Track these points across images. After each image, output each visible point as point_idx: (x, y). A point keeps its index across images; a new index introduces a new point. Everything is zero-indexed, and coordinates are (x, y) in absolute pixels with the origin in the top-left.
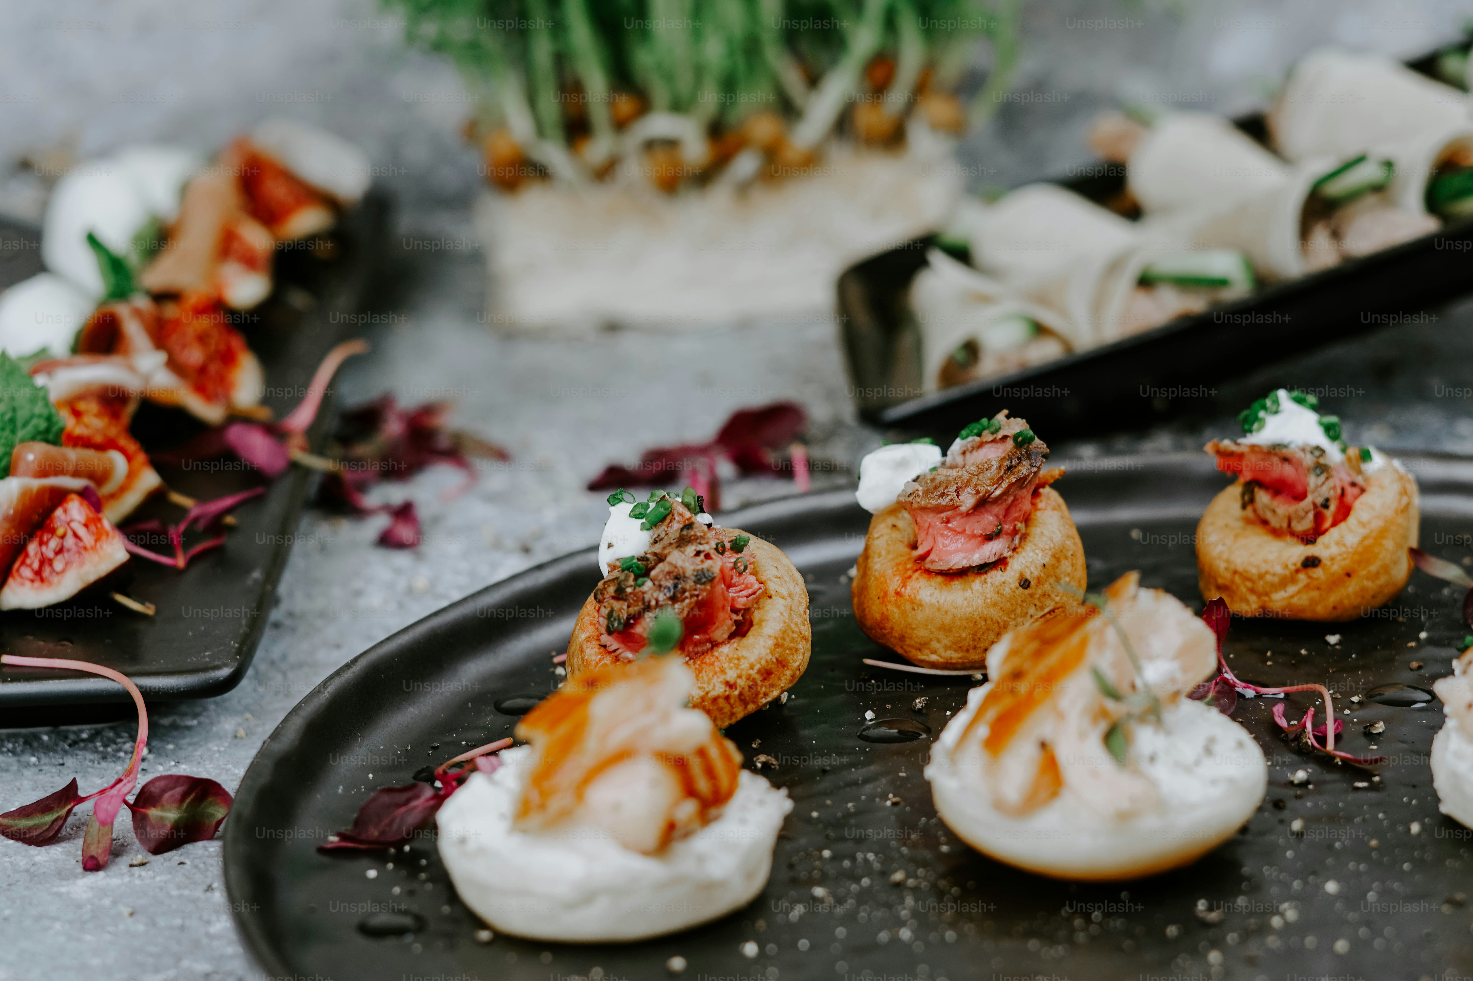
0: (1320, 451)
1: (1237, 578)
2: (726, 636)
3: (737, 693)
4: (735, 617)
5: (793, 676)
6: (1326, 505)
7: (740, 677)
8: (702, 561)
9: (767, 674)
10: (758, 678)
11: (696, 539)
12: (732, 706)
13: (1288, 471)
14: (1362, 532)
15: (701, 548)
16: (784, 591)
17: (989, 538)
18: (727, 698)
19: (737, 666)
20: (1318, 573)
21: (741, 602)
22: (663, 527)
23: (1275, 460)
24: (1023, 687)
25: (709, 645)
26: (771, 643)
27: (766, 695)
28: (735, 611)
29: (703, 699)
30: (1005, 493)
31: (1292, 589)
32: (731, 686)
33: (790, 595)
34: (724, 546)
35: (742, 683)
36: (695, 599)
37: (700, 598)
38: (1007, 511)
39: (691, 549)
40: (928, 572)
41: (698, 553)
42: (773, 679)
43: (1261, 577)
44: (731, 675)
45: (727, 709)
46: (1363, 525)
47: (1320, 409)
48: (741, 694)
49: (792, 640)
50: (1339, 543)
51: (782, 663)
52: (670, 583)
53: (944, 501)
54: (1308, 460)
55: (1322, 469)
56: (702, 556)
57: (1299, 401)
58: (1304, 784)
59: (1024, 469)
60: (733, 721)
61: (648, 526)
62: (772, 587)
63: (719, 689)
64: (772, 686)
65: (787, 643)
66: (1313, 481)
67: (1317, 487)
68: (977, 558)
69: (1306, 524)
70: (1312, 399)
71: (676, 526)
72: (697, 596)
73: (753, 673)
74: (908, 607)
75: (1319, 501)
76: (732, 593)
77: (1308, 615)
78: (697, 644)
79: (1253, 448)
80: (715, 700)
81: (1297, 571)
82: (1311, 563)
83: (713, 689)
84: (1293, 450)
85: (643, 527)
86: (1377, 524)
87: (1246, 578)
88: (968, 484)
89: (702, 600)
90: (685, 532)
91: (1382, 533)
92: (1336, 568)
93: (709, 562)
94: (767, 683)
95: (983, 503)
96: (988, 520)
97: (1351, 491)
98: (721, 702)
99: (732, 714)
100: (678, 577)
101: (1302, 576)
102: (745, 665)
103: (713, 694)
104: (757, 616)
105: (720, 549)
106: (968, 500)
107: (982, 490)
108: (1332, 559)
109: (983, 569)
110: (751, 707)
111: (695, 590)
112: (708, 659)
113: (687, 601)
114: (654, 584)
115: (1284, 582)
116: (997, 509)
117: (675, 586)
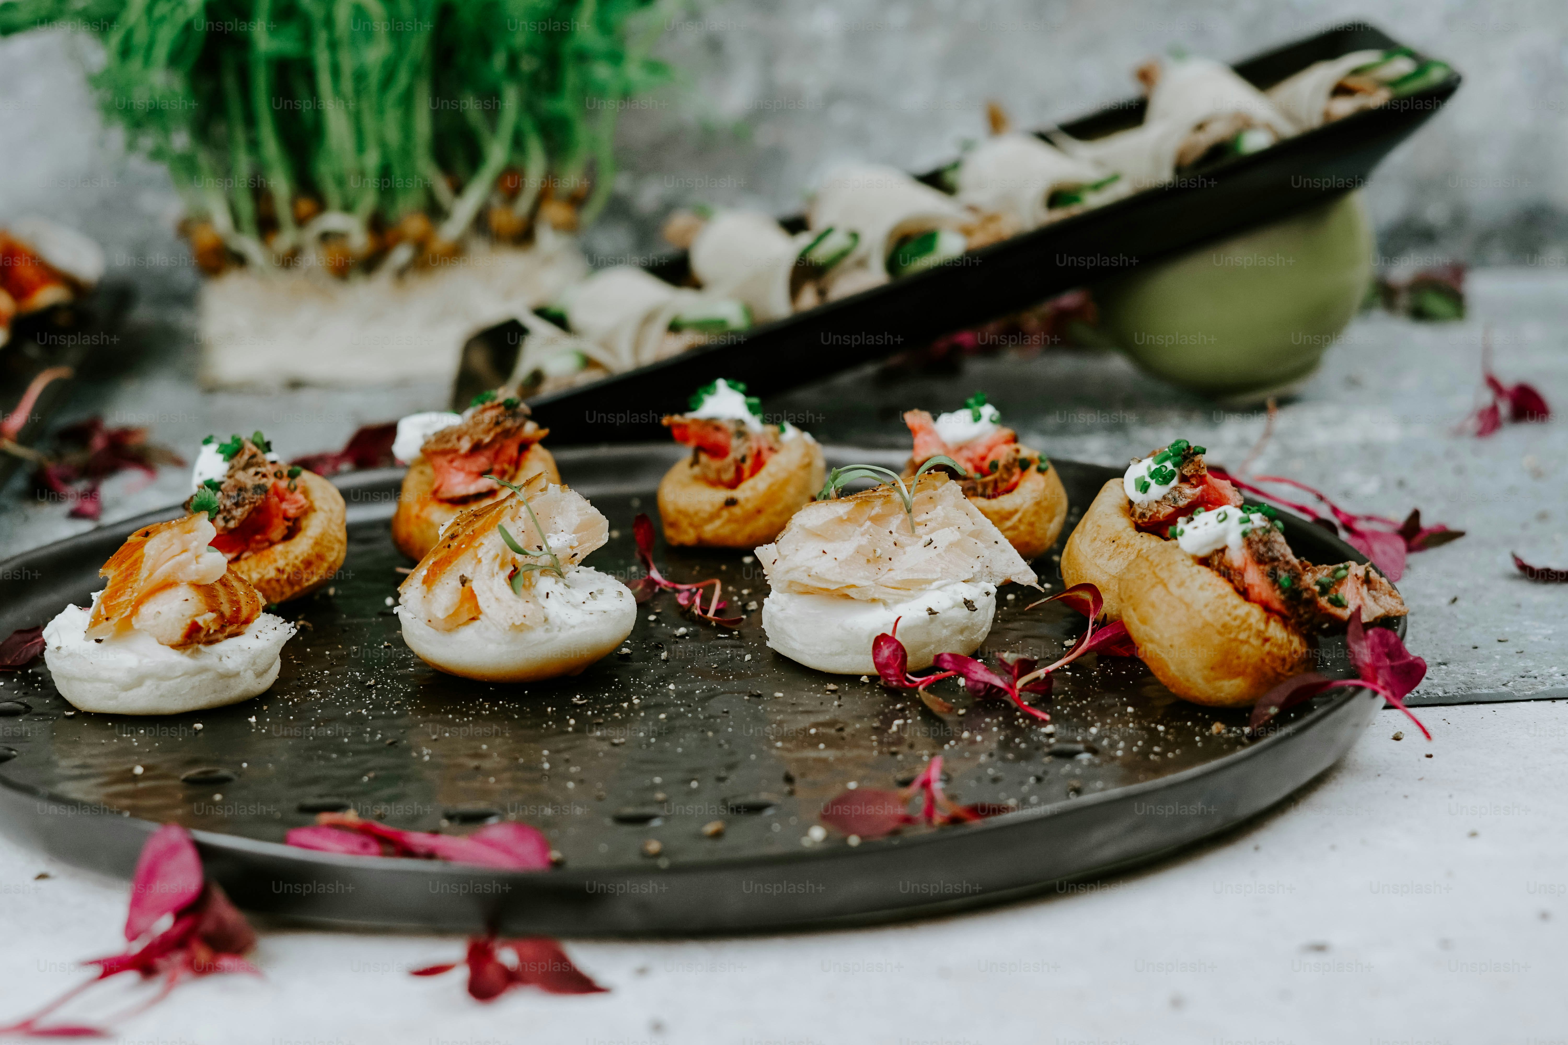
0: (741, 422)
1: (681, 517)
2: (280, 537)
3: (285, 576)
4: (287, 523)
5: (330, 568)
6: (743, 459)
7: (287, 565)
8: (260, 479)
9: (308, 564)
10: (302, 566)
11: (258, 465)
12: (282, 587)
13: (720, 437)
14: (769, 480)
15: (259, 470)
16: (326, 508)
17: (481, 474)
18: (278, 581)
19: (286, 558)
20: (736, 510)
21: (292, 511)
22: (238, 458)
23: (710, 429)
24: (455, 544)
25: (267, 544)
26: (311, 542)
27: (307, 580)
28: (286, 518)
29: (260, 580)
30: (493, 441)
31: (718, 523)
32: (280, 571)
33: (331, 511)
34: (281, 473)
35: (289, 569)
36: (252, 506)
37: (257, 504)
38: (497, 455)
39: (252, 471)
40: (442, 501)
41: (257, 474)
42: (314, 568)
43: (696, 513)
44: (281, 563)
45: (278, 588)
46: (770, 475)
47: (747, 394)
48: (288, 578)
49: (330, 541)
50: (753, 488)
51: (320, 557)
52: (234, 494)
53: (449, 446)
54: (732, 428)
55: (741, 433)
56: (260, 475)
57: (732, 387)
58: (683, 637)
59: (509, 424)
60: (284, 598)
61: (227, 458)
62: (317, 504)
63: (271, 573)
64: (312, 573)
65: (325, 543)
66: (735, 443)
67: (739, 447)
68: (473, 488)
69: (729, 475)
70: (742, 386)
71: (246, 457)
72: (255, 503)
73: (298, 562)
74: (424, 526)
75: (739, 457)
76: (284, 506)
77: (730, 542)
78: (258, 542)
79: (695, 421)
80: (269, 581)
81: (721, 509)
82: (731, 503)
83: (268, 573)
84: (724, 423)
85: (224, 460)
86: (782, 475)
87: (686, 514)
88: (466, 433)
89: (259, 506)
90: (250, 461)
91: (786, 482)
92: (750, 506)
93: (264, 480)
94: (309, 571)
95: (477, 448)
96: (482, 461)
97: (765, 453)
98: (274, 584)
99: (282, 593)
100: (241, 489)
101: (725, 514)
102: (291, 557)
103: (267, 577)
104: (304, 523)
105: (279, 474)
106: (465, 445)
107: (476, 437)
108: (747, 500)
109: (479, 496)
110: (297, 588)
111: (253, 498)
112: (265, 553)
113: (247, 507)
114: (223, 494)
115: (712, 517)
116: (489, 453)
117: (238, 495)
